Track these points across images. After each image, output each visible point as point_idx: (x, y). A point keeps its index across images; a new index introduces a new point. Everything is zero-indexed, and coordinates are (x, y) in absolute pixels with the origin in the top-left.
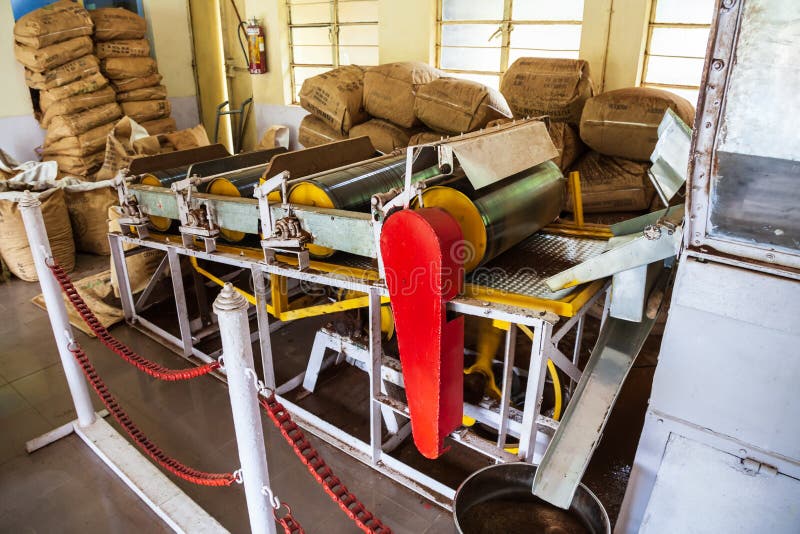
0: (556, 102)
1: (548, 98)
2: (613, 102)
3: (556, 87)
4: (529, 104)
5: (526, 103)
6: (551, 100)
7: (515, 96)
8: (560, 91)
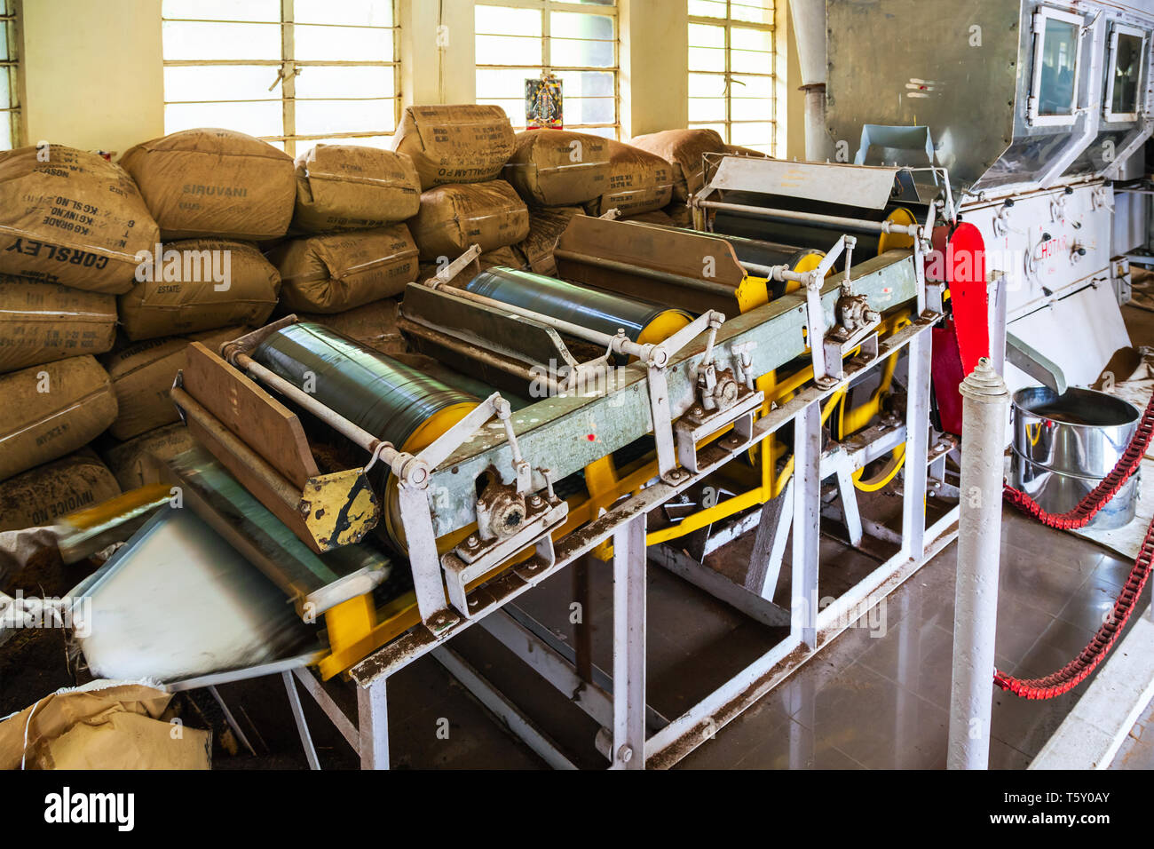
0: (499, 155)
1: (488, 151)
2: (558, 146)
3: (494, 137)
4: (465, 163)
5: (462, 163)
6: (492, 153)
7: (446, 156)
8: (499, 141)
